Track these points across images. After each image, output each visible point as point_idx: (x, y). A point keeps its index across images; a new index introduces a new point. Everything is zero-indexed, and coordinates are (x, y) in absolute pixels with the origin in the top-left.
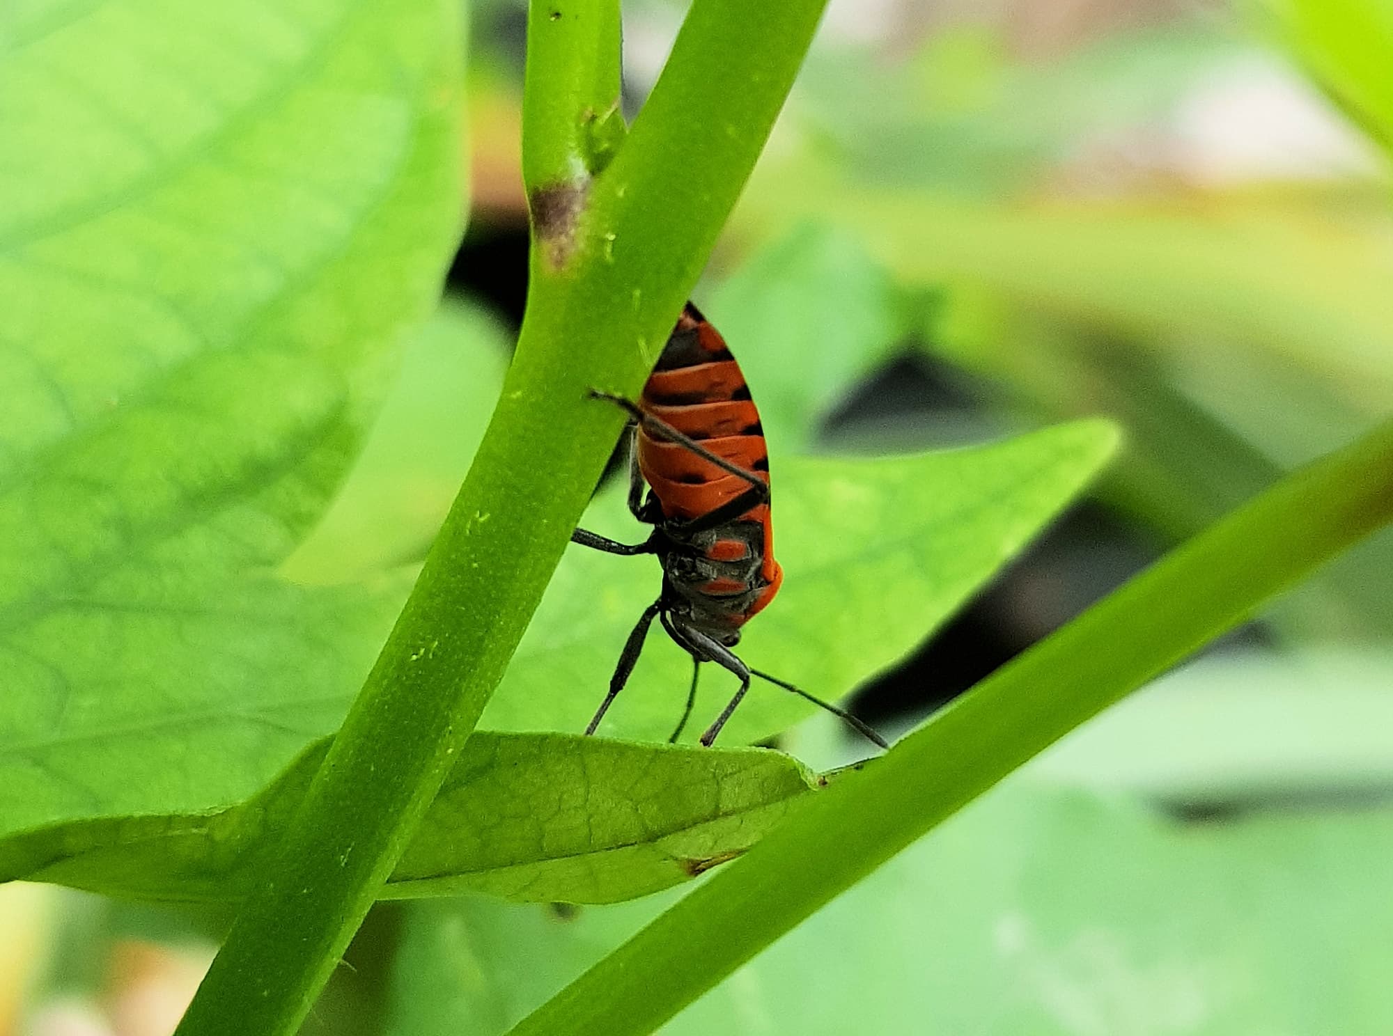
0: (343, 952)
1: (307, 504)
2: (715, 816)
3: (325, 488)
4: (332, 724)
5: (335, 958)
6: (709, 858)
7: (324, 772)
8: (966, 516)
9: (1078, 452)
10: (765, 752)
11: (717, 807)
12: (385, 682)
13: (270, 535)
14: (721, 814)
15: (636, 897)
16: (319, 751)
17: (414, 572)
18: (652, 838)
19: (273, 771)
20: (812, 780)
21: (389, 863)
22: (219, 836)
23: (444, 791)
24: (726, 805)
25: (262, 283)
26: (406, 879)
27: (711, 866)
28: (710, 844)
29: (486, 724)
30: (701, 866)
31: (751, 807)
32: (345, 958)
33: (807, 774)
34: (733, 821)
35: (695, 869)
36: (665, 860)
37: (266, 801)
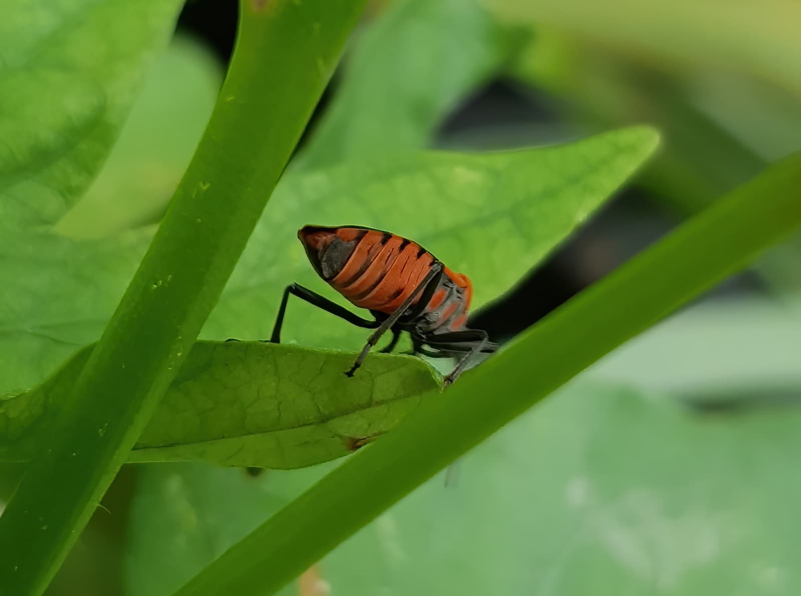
0: (100, 499)
1: (76, 180)
2: (369, 405)
3: (89, 169)
4: (94, 336)
5: (94, 503)
6: (365, 437)
7: (88, 368)
8: (550, 194)
9: (632, 149)
10: (407, 357)
11: (371, 398)
12: (133, 304)
13: (51, 202)
14: (374, 403)
15: (311, 465)
16: (84, 355)
17: (153, 231)
18: (324, 420)
19: (51, 369)
20: (439, 379)
21: (133, 436)
22: (13, 414)
23: (175, 384)
24: (378, 396)
25: (45, 21)
26: (146, 447)
27: (365, 444)
28: (366, 426)
29: (206, 335)
30: (359, 444)
31: (396, 398)
32: (101, 503)
33: (437, 375)
34: (383, 409)
35: (355, 444)
36: (333, 437)
37: (47, 389)
